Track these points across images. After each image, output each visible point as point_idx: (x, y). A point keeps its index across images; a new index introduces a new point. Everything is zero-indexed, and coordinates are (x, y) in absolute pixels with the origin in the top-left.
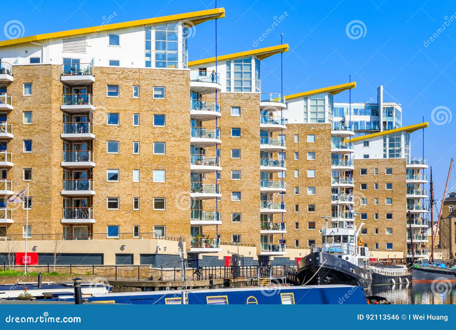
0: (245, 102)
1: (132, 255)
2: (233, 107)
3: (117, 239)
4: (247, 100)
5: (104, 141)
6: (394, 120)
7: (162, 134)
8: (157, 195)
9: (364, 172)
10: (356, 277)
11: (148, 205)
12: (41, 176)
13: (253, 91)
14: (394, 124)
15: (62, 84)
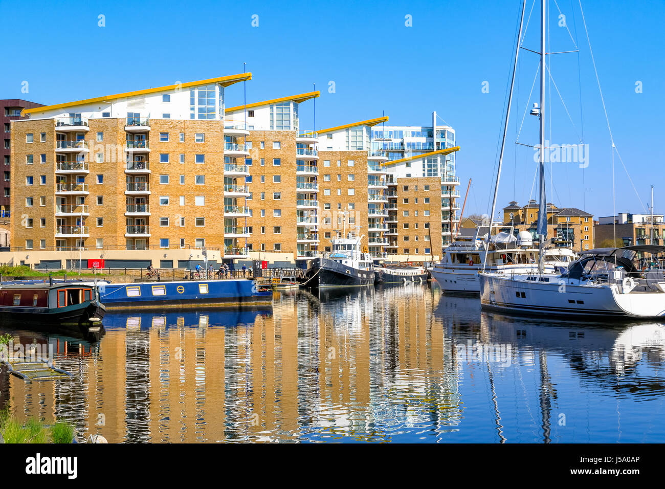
0: (284, 138)
1: (172, 261)
2: (275, 142)
3: (167, 249)
4: (286, 136)
5: (157, 175)
6: (447, 141)
7: (203, 169)
8: (199, 215)
9: (406, 188)
10: (351, 276)
11: (191, 223)
12: (109, 201)
13: (292, 129)
14: (446, 144)
15: (125, 133)
